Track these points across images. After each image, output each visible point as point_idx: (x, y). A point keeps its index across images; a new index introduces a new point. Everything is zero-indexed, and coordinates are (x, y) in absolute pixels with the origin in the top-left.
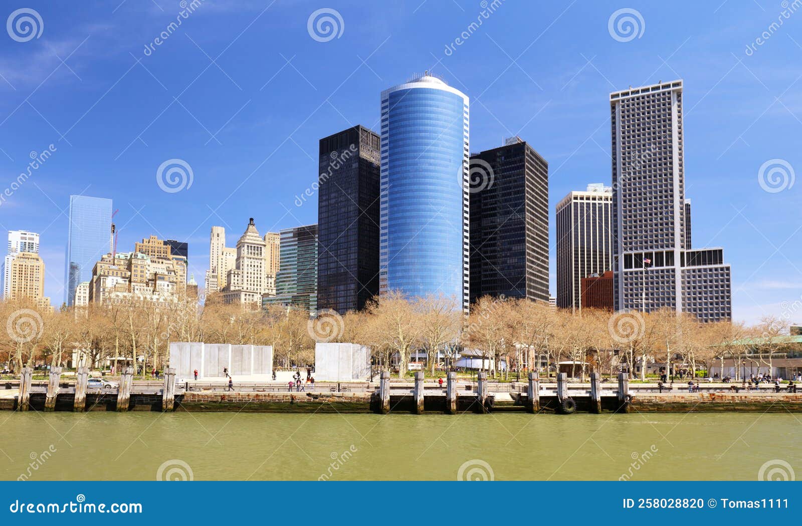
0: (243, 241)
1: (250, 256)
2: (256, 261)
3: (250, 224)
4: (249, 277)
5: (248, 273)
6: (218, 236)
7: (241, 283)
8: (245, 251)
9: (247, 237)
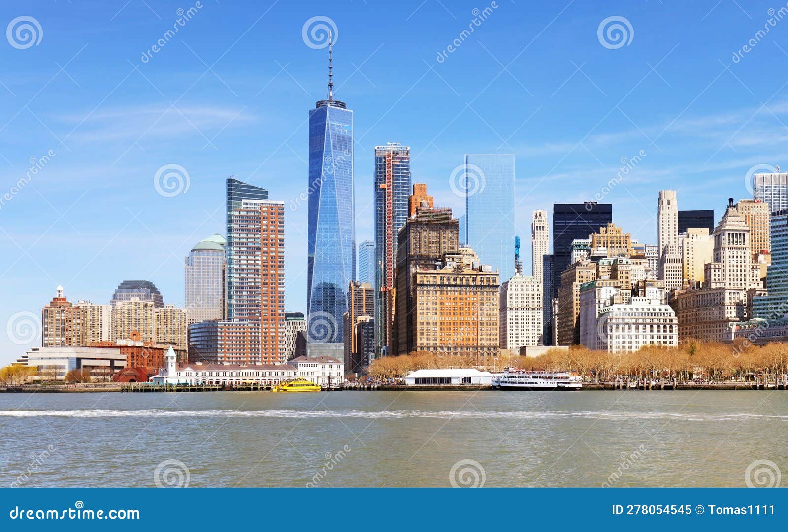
0: (723, 229)
1: (731, 245)
2: (739, 251)
3: (730, 206)
4: (732, 271)
5: (730, 266)
6: (669, 204)
7: (723, 278)
8: (725, 240)
9: (728, 223)
